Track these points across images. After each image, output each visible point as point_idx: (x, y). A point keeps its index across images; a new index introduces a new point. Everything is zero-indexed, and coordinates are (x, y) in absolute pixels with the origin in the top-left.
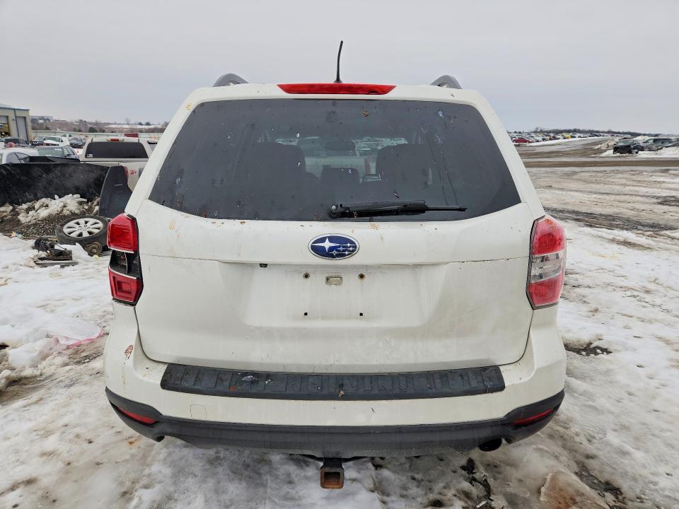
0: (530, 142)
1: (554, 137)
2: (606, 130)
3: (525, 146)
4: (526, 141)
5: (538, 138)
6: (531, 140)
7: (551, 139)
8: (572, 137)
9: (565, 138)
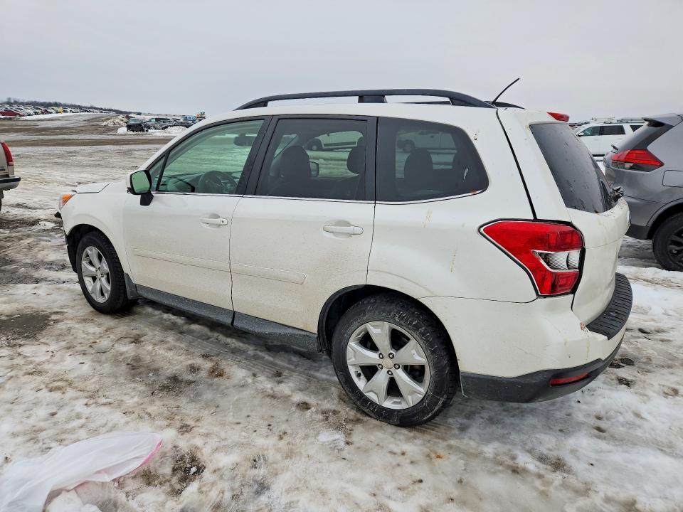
0: (20, 116)
1: (46, 111)
2: (89, 106)
3: (18, 120)
4: (16, 114)
5: (28, 111)
6: (22, 113)
7: (43, 113)
8: (65, 112)
9: (57, 112)
